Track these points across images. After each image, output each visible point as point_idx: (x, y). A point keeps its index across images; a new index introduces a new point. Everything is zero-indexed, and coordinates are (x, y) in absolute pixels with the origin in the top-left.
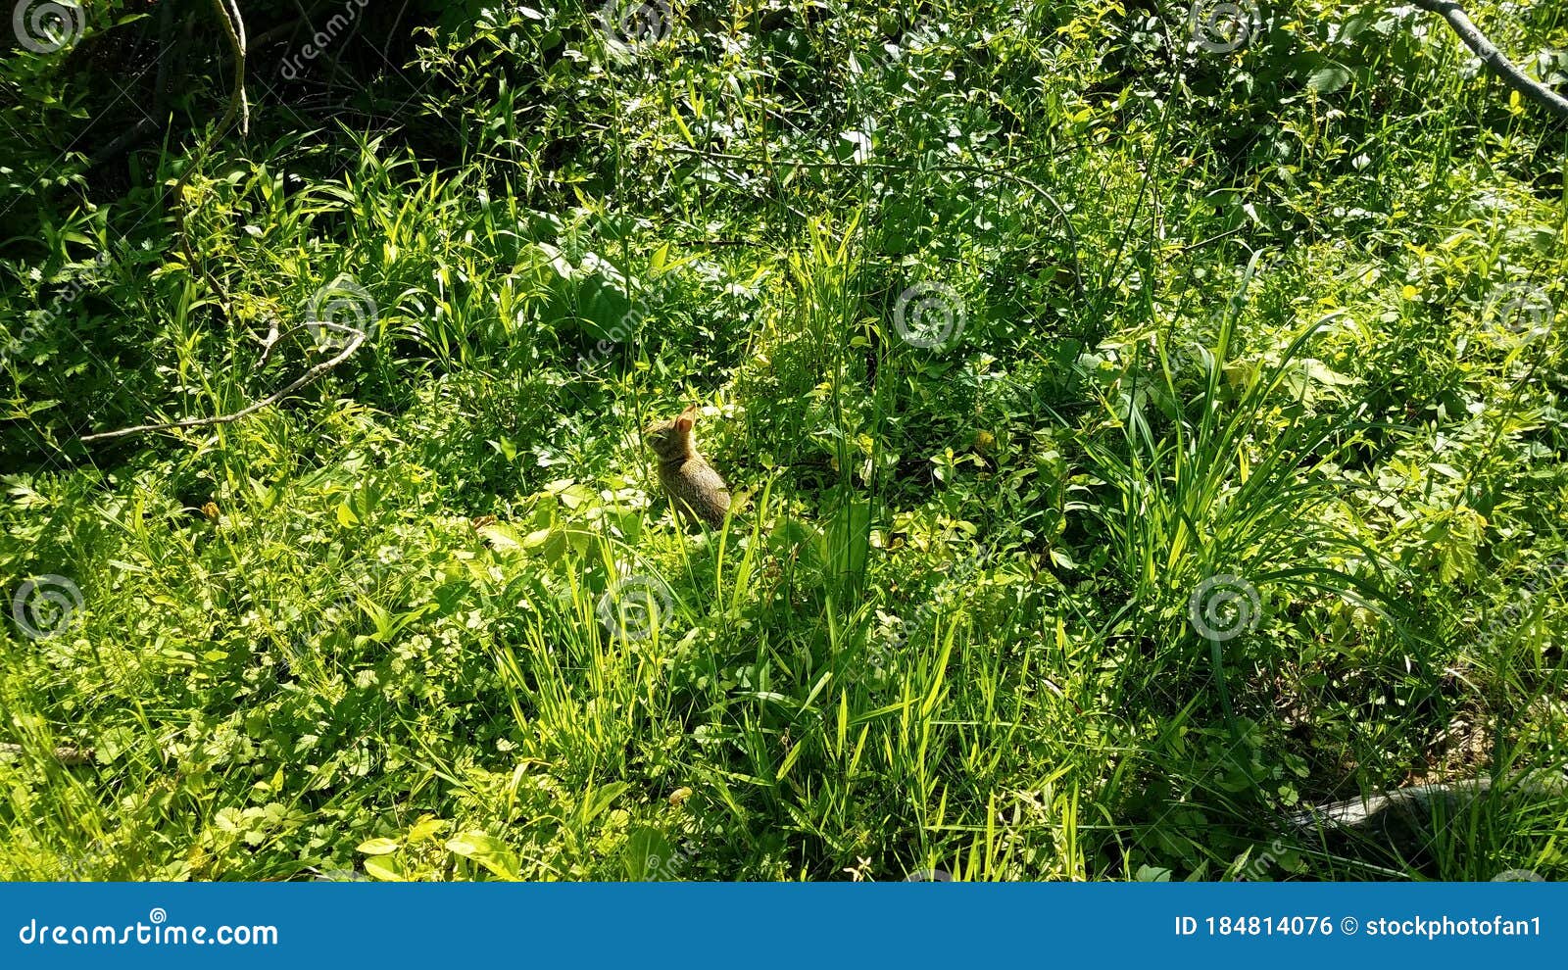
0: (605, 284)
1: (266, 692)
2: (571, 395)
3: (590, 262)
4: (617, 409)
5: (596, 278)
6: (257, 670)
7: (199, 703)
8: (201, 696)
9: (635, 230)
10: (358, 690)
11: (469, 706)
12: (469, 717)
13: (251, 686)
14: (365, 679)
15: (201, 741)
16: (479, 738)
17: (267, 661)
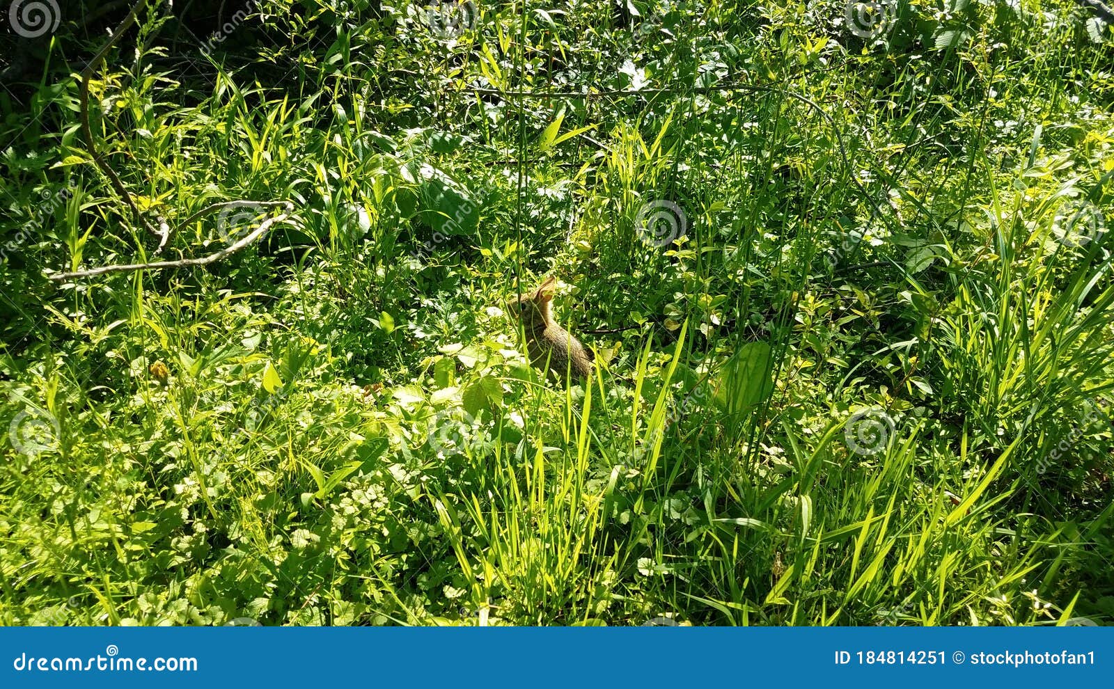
0: (445, 188)
1: (200, 560)
2: (425, 280)
3: (427, 171)
4: (468, 291)
5: (435, 185)
6: (187, 538)
7: (136, 576)
8: (138, 568)
9: (461, 144)
10: (297, 550)
11: (404, 557)
12: (405, 567)
13: (182, 554)
14: (301, 538)
15: (153, 614)
16: (423, 587)
17: (200, 528)
